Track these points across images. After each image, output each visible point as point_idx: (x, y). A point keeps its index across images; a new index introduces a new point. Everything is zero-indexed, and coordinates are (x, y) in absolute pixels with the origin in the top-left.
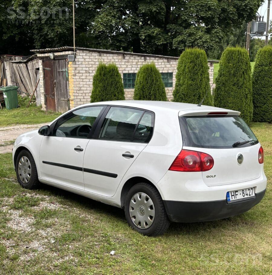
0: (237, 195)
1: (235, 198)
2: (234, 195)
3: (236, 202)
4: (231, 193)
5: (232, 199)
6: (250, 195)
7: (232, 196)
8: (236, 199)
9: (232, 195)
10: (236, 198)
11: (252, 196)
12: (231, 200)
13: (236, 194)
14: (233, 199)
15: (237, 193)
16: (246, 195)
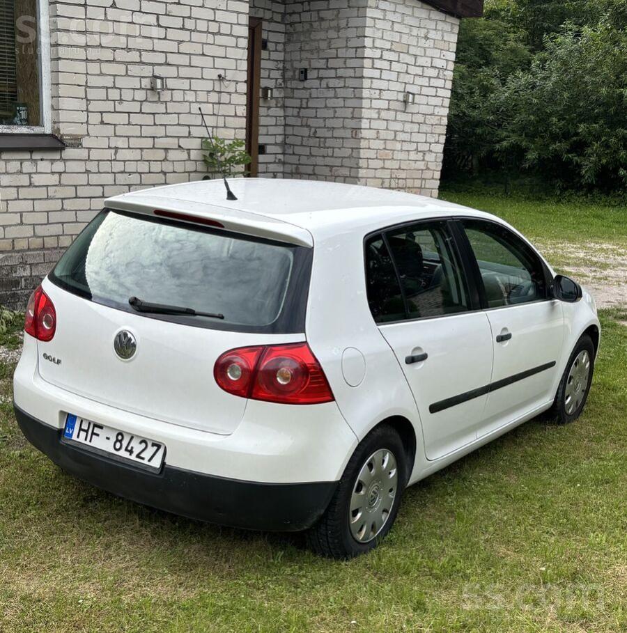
0: (98, 435)
1: (86, 440)
2: (87, 431)
3: (86, 451)
4: (82, 421)
5: (78, 437)
6: (143, 459)
7: (81, 429)
8: (87, 442)
9: (83, 427)
10: (90, 441)
11: (148, 463)
12: (74, 437)
13: (95, 431)
14: (82, 439)
15: (97, 430)
16: (126, 450)
